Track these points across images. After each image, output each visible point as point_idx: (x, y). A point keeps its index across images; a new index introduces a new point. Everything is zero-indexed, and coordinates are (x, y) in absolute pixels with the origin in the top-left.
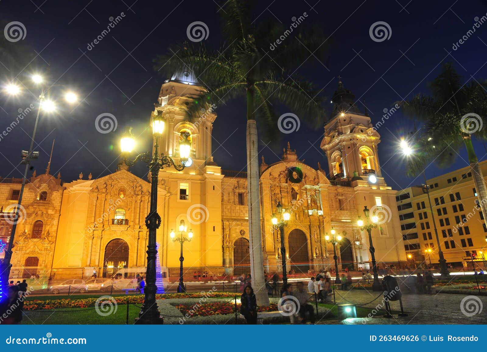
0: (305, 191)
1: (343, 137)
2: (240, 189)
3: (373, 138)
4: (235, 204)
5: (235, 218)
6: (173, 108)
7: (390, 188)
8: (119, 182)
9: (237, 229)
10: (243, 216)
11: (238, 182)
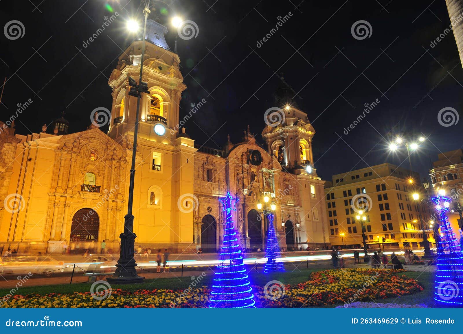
0: (261, 174)
1: (287, 128)
2: (209, 165)
3: (310, 133)
4: (204, 180)
5: (204, 194)
6: (148, 69)
7: (320, 179)
8: (90, 142)
9: (205, 205)
10: (211, 192)
11: (207, 158)
